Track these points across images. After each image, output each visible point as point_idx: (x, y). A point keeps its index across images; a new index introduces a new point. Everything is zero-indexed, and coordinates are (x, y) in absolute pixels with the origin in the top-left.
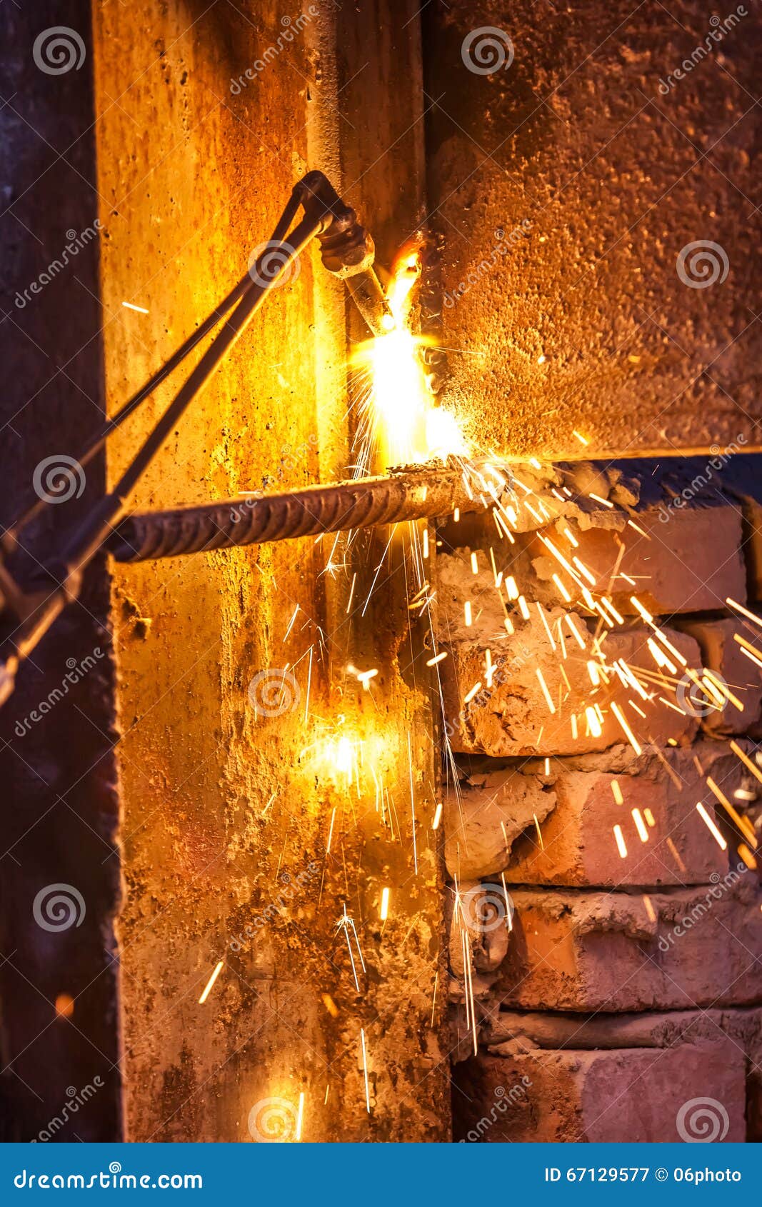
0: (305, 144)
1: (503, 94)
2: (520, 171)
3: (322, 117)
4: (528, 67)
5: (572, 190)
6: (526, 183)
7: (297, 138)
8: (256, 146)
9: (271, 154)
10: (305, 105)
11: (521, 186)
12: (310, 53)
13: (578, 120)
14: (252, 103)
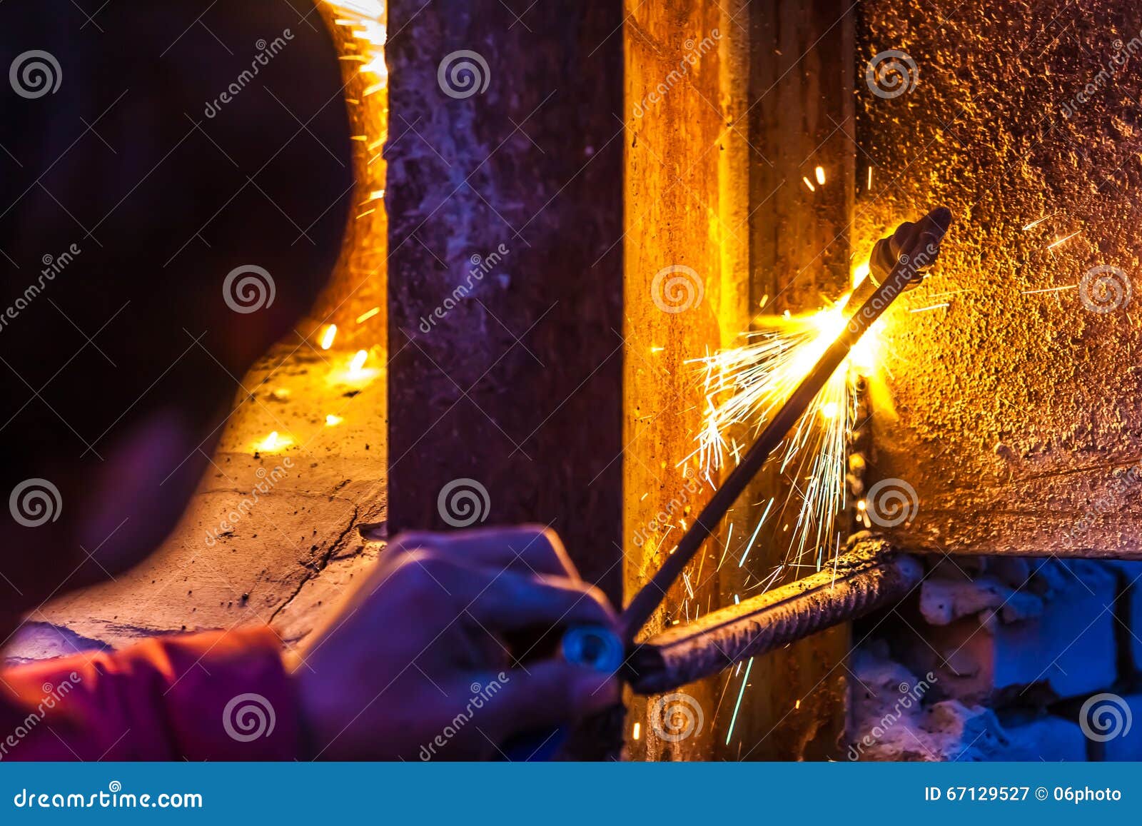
0: (717, 199)
1: (955, 157)
2: (976, 242)
3: (731, 167)
4: (991, 129)
5: (1044, 269)
6: (984, 256)
7: (713, 193)
8: (683, 207)
9: (693, 212)
10: (718, 155)
11: (978, 258)
12: (723, 98)
13: (1055, 193)
14: (682, 159)
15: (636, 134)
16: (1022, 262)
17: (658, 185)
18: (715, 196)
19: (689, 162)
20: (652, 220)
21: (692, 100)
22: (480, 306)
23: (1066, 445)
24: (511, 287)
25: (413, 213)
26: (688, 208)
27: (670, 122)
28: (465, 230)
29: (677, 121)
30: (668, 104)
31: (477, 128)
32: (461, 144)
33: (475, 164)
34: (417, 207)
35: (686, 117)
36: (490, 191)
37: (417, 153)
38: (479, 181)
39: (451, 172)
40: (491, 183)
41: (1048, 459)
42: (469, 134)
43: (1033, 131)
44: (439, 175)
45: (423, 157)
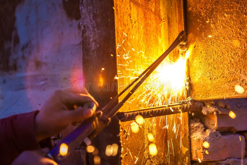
1: (201, 24)
2: (205, 40)
3: (165, 30)
4: (206, 18)
5: (215, 44)
6: (206, 42)
7: (159, 34)
8: (151, 36)
9: (154, 37)
10: (161, 27)
11: (205, 43)
12: (162, 16)
13: (216, 29)
14: (150, 27)
15: (135, 21)
16: (212, 43)
17: (142, 31)
18: (160, 35)
19: (152, 28)
20: (141, 38)
21: (152, 16)
22: (95, 51)
23: (220, 77)
24: (99, 47)
25: (85, 35)
26: (152, 36)
27: (146, 20)
28: (92, 37)
29: (148, 20)
30: (145, 16)
31: (93, 17)
32: (91, 21)
33: (93, 25)
34: (85, 34)
35: (151, 19)
36: (96, 29)
37: (85, 24)
38: (94, 28)
39: (90, 27)
40: (96, 28)
41: (217, 80)
42: (92, 19)
43: (212, 18)
44: (88, 28)
45: (86, 25)
